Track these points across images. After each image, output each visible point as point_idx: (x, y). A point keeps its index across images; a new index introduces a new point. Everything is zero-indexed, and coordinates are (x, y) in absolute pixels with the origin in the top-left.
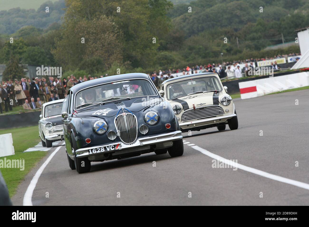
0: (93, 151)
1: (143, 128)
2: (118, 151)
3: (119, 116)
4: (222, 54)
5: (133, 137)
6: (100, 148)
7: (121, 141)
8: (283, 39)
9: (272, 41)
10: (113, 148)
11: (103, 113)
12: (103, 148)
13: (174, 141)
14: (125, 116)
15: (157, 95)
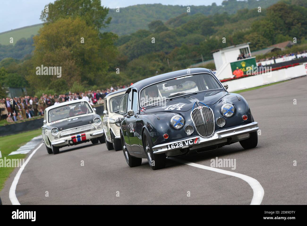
0: (172, 146)
1: (220, 121)
2: (197, 145)
3: (195, 110)
4: (157, 72)
5: (211, 131)
6: (179, 143)
7: (198, 135)
8: (202, 58)
9: (194, 60)
10: (191, 143)
11: (177, 107)
12: (182, 143)
13: (250, 133)
14: (201, 109)
15: (222, 88)
